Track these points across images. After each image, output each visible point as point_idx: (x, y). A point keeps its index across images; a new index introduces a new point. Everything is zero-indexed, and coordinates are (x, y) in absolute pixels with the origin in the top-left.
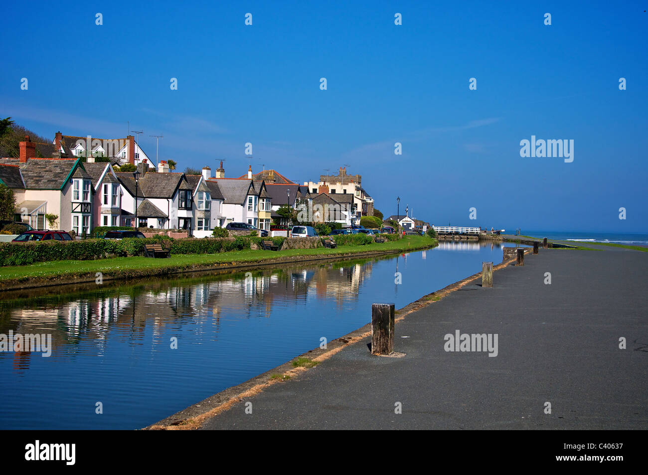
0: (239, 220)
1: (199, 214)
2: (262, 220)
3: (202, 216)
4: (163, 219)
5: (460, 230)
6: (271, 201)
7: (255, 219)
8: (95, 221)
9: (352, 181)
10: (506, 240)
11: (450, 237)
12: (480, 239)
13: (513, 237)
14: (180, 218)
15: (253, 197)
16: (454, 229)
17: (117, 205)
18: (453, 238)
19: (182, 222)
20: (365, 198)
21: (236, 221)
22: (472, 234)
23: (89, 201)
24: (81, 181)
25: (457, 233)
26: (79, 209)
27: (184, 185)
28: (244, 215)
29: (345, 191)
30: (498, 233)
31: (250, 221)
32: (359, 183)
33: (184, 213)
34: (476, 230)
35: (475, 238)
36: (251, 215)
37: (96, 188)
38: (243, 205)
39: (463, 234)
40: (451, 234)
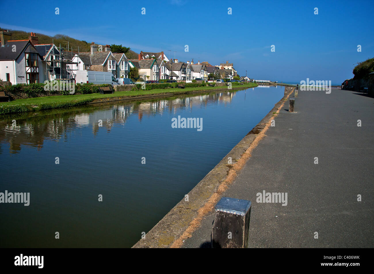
0: (198, 77)
1: (187, 76)
2: (205, 77)
3: (188, 76)
4: (177, 77)
5: (264, 81)
6: (208, 71)
7: (203, 77)
8: (159, 78)
9: (230, 65)
10: (278, 85)
11: (260, 83)
12: (270, 84)
13: (280, 84)
14: (182, 77)
15: (203, 70)
16: (262, 81)
17: (165, 73)
18: (261, 84)
19: (183, 78)
20: (234, 71)
21: (198, 78)
22: (267, 83)
23: (158, 72)
24: (156, 66)
25: (263, 82)
26: (155, 74)
27: (183, 67)
28: (200, 76)
29: (228, 68)
30: (276, 82)
31: (202, 78)
32: (233, 66)
33: (183, 75)
34: (268, 81)
35: (268, 84)
36: (202, 76)
37: (160, 68)
38: (200, 73)
39: (264, 82)
40: (261, 82)
